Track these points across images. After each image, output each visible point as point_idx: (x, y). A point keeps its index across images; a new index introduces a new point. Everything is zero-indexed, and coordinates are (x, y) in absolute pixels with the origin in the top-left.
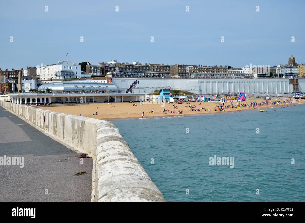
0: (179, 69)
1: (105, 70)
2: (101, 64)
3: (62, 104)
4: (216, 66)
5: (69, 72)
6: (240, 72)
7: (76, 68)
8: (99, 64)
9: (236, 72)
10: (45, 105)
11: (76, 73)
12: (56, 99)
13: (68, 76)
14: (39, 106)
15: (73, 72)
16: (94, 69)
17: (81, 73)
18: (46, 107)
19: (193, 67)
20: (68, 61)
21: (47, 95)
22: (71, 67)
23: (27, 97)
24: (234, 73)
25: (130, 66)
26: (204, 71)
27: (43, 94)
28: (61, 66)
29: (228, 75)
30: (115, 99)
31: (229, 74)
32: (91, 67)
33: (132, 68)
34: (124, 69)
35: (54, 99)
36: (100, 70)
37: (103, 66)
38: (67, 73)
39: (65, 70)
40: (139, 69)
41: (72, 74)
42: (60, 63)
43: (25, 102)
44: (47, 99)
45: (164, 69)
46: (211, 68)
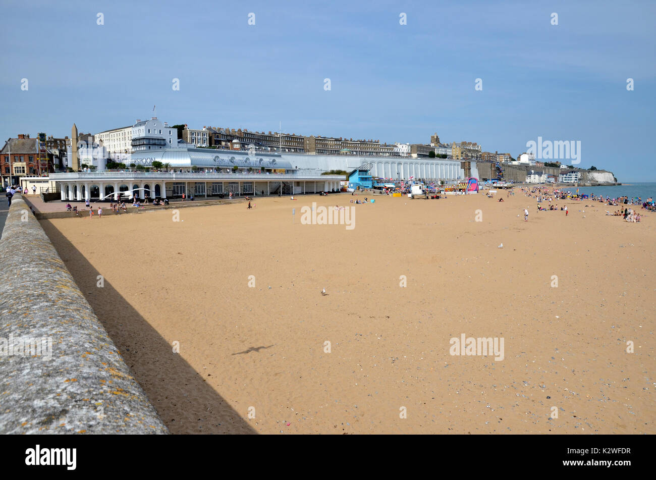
0: (316, 143)
1: (214, 138)
2: (208, 129)
3: (192, 200)
4: (365, 140)
5: (158, 139)
6: (395, 150)
7: (170, 133)
8: (204, 129)
9: (390, 149)
10: (156, 205)
11: (170, 142)
12: (174, 187)
13: (157, 146)
14: (141, 208)
15: (164, 140)
16: (196, 136)
17: (179, 142)
18: (160, 209)
19: (335, 141)
20: (155, 119)
21: (155, 176)
22: (160, 131)
23: (104, 182)
24: (388, 151)
25: (249, 134)
26: (352, 146)
27: (147, 175)
28: (143, 128)
29: (381, 154)
30: (292, 187)
31: (381, 152)
32: (192, 134)
33: (253, 139)
34: (241, 138)
35: (170, 188)
36: (205, 139)
37: (211, 132)
38: (154, 142)
39: (149, 135)
40: (263, 140)
41: (162, 142)
42: (140, 124)
43: (99, 197)
44: (158, 188)
45: (296, 142)
46: (358, 144)
